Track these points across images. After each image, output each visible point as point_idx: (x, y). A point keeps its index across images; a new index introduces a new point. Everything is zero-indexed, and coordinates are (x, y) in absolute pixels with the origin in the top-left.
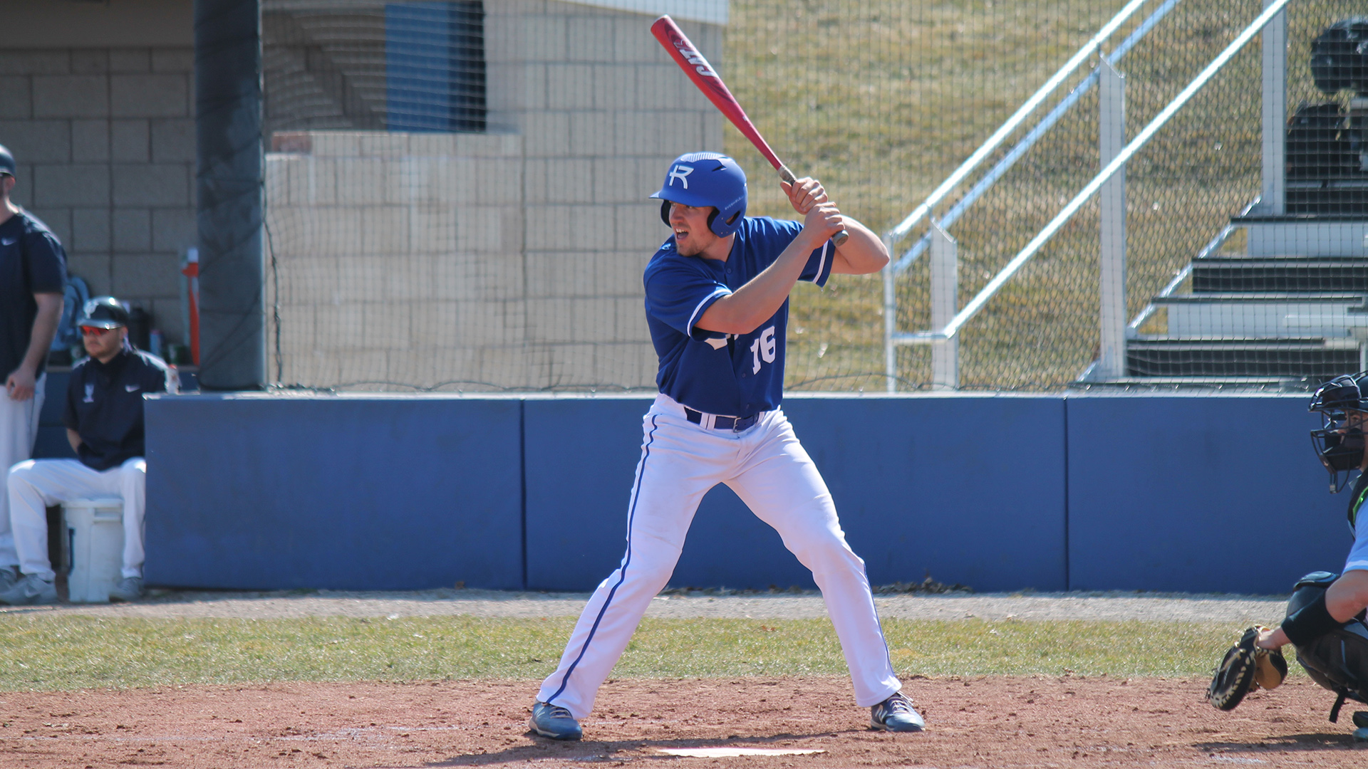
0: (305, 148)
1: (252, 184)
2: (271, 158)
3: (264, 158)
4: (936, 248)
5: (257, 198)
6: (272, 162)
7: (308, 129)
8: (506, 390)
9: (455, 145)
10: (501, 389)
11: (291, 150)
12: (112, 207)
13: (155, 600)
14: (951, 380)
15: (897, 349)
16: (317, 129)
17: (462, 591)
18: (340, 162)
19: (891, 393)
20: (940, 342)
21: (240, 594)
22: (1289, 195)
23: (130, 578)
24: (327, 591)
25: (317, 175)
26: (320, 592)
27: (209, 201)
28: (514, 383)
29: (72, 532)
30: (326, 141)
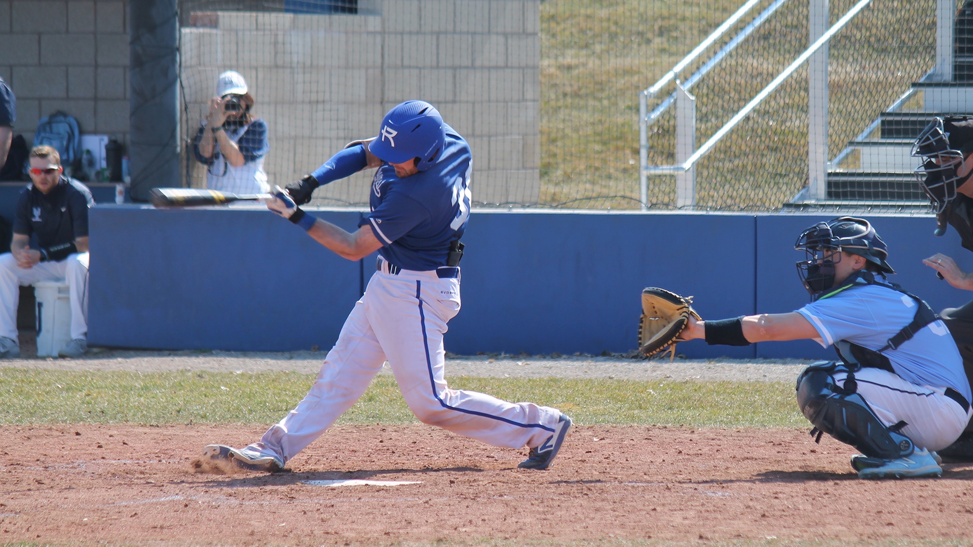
0: (214, 24)
1: (171, 50)
2: (186, 31)
3: (180, 31)
4: (680, 104)
5: (174, 61)
6: (185, 34)
7: (215, 10)
8: (350, 205)
9: (331, 24)
10: (347, 204)
11: (204, 25)
12: (96, 66)
13: (96, 356)
14: (689, 202)
15: (649, 178)
16: (222, 10)
17: (316, 353)
18: (240, 34)
19: (644, 212)
20: (681, 172)
21: (156, 353)
22: (957, 67)
23: (76, 340)
24: (219, 351)
25: (223, 43)
26: (214, 352)
27: (138, 62)
28: (357, 200)
29: (40, 305)
30: (229, 18)
